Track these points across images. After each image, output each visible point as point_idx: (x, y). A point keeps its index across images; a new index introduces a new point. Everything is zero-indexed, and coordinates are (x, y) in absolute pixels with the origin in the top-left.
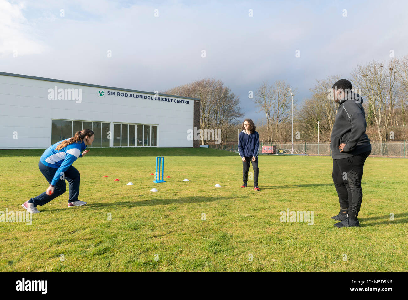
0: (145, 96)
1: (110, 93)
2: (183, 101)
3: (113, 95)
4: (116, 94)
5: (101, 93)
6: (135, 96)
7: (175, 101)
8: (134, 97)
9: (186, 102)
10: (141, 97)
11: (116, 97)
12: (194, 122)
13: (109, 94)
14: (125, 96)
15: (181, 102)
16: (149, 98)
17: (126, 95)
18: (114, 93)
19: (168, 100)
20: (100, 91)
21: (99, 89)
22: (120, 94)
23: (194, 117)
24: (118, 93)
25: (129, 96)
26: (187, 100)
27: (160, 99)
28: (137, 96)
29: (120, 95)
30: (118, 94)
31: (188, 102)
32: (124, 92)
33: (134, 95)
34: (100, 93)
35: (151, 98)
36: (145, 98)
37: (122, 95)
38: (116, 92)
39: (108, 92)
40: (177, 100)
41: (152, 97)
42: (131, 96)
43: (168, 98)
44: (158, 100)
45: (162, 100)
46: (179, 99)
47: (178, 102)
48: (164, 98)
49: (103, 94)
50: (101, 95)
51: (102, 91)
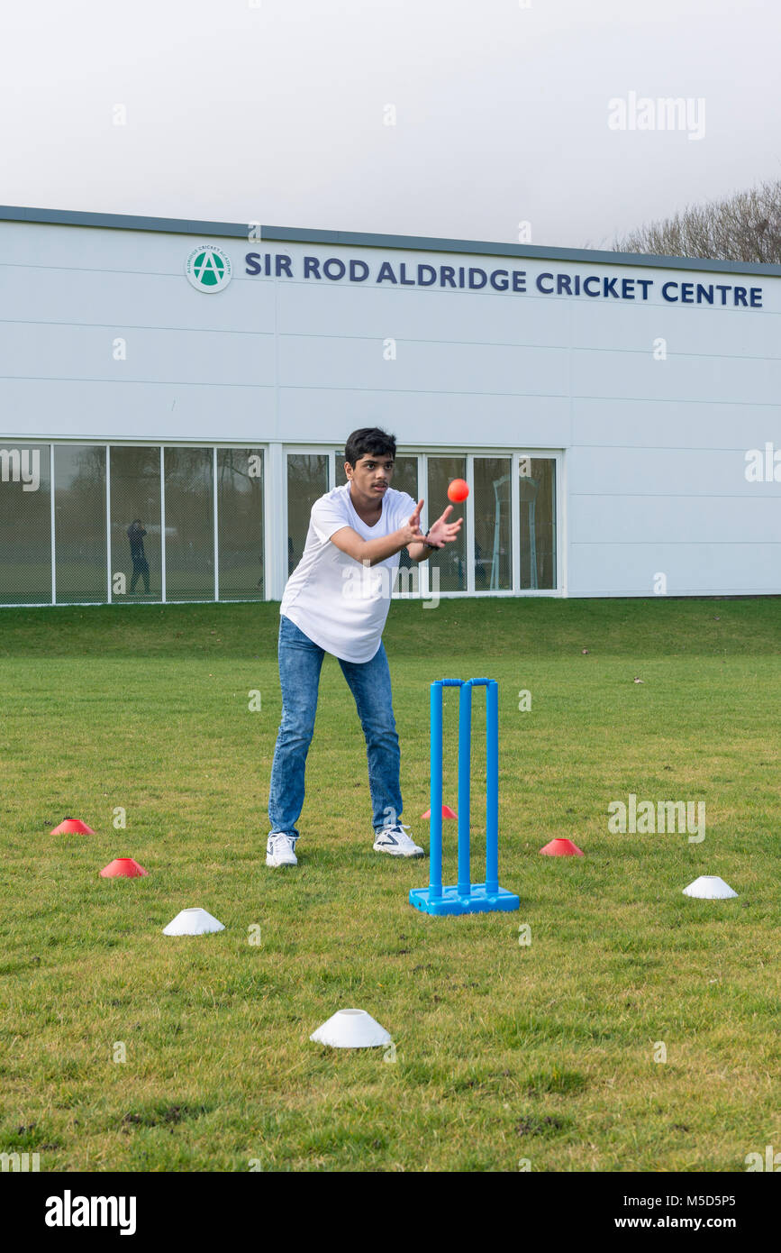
0: (472, 271)
1: (262, 262)
2: (723, 289)
3: (278, 274)
4: (297, 267)
5: (209, 265)
6: (412, 274)
7: (672, 292)
8: (404, 281)
9: (740, 294)
10: (447, 275)
11: (297, 286)
13: (257, 271)
14: (353, 278)
15: (710, 299)
16: (499, 280)
17: (356, 272)
18: (283, 265)
19: (625, 289)
20: (201, 258)
21: (195, 246)
22: (320, 269)
24: (307, 260)
25: (375, 271)
26: (747, 283)
27: (572, 286)
28: (427, 276)
29: (318, 276)
30: (311, 266)
31: (753, 297)
32: (346, 255)
33: (403, 266)
34: (203, 268)
35: (510, 278)
36: (472, 286)
37: (334, 269)
38: (297, 255)
39: (250, 258)
40: (684, 286)
41: (516, 274)
42: (386, 277)
43: (620, 274)
44: (555, 290)
45: (584, 287)
46: (696, 279)
47: (691, 301)
48: (597, 279)
49: (221, 274)
50: (209, 279)
51: (216, 258)
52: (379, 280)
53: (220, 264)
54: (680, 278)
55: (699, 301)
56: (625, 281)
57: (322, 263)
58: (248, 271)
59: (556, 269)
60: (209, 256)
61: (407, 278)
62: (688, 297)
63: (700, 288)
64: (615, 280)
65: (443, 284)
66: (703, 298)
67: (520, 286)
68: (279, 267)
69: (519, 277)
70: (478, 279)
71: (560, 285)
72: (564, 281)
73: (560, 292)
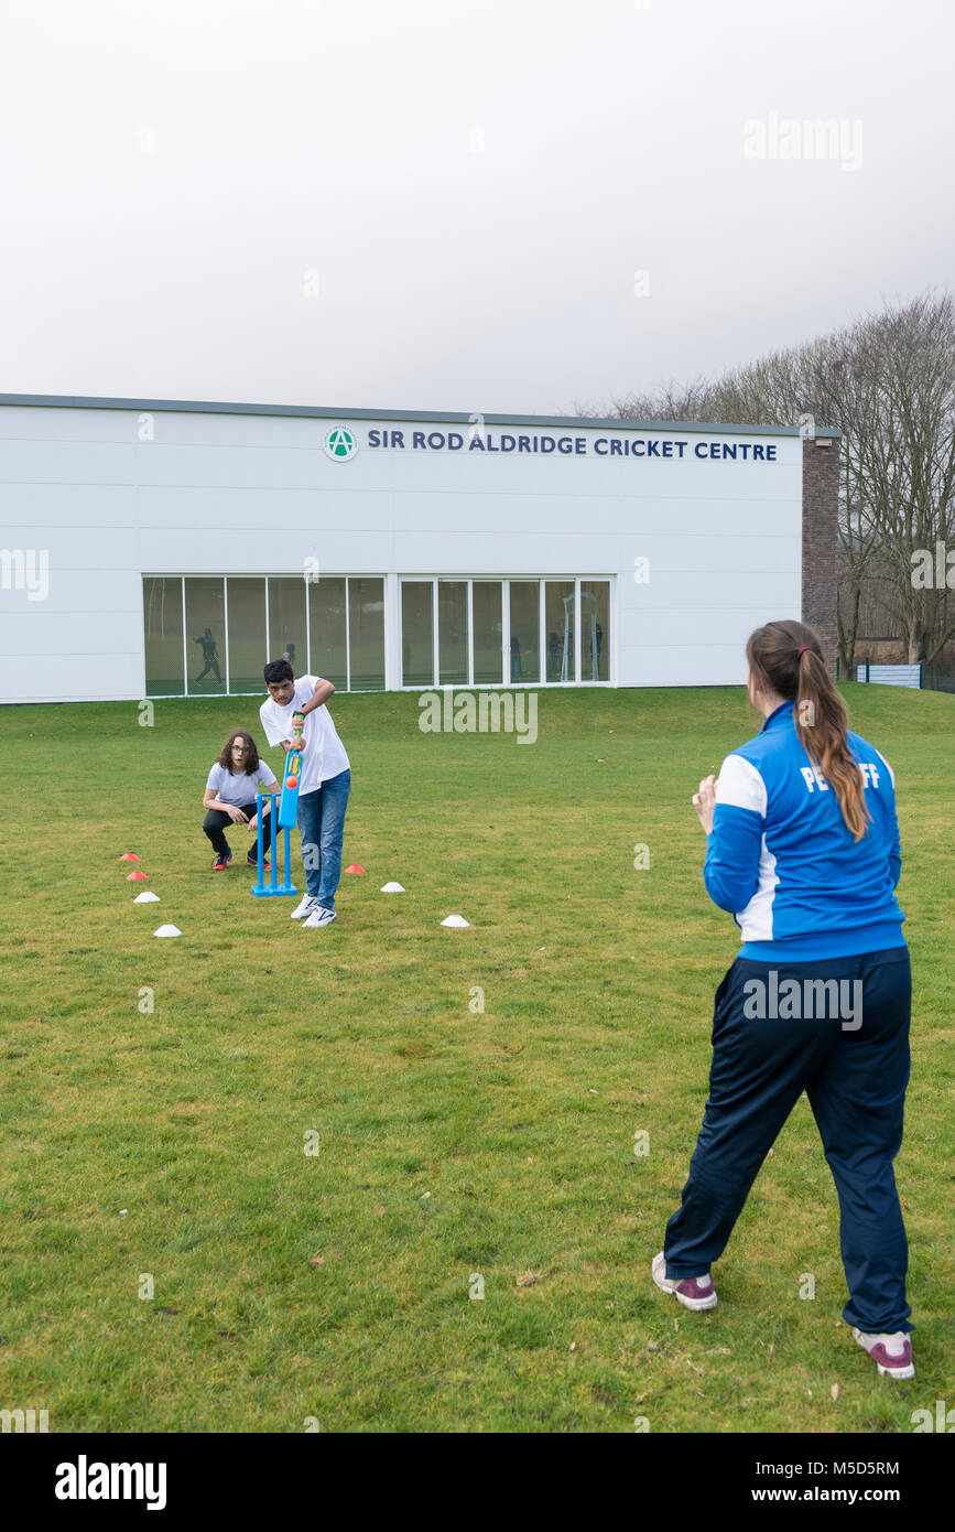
0: (544, 439)
1: (381, 437)
2: (745, 447)
3: (394, 446)
4: (408, 440)
5: (341, 440)
6: (496, 443)
7: (702, 451)
8: (490, 449)
9: (758, 451)
10: (524, 443)
11: (408, 455)
12: (806, 553)
13: (378, 443)
14: (451, 447)
15: (734, 455)
16: (564, 445)
17: (454, 442)
18: (397, 439)
19: (665, 449)
20: (335, 435)
21: (330, 426)
22: (426, 441)
23: (805, 526)
24: (415, 434)
25: (467, 444)
26: (764, 442)
27: (623, 449)
28: (508, 444)
29: (424, 447)
30: (418, 439)
31: (769, 453)
32: (445, 430)
33: (489, 437)
34: (336, 443)
35: (573, 444)
36: (544, 450)
37: (436, 441)
38: (408, 431)
39: (371, 435)
40: (713, 445)
41: (578, 440)
42: (477, 446)
43: (661, 438)
44: (609, 452)
45: (632, 449)
46: (722, 440)
47: (718, 457)
48: (643, 443)
49: (350, 447)
50: (341, 451)
51: (346, 434)
52: (471, 448)
53: (349, 439)
54: (709, 439)
55: (725, 457)
56: (665, 443)
57: (427, 436)
58: (370, 444)
59: (610, 435)
60: (341, 434)
61: (493, 446)
62: (716, 454)
63: (725, 446)
64: (657, 443)
65: (521, 450)
66: (728, 454)
67: (581, 449)
68: (394, 440)
69: (581, 443)
70: (548, 445)
71: (613, 448)
72: (616, 444)
73: (613, 453)
